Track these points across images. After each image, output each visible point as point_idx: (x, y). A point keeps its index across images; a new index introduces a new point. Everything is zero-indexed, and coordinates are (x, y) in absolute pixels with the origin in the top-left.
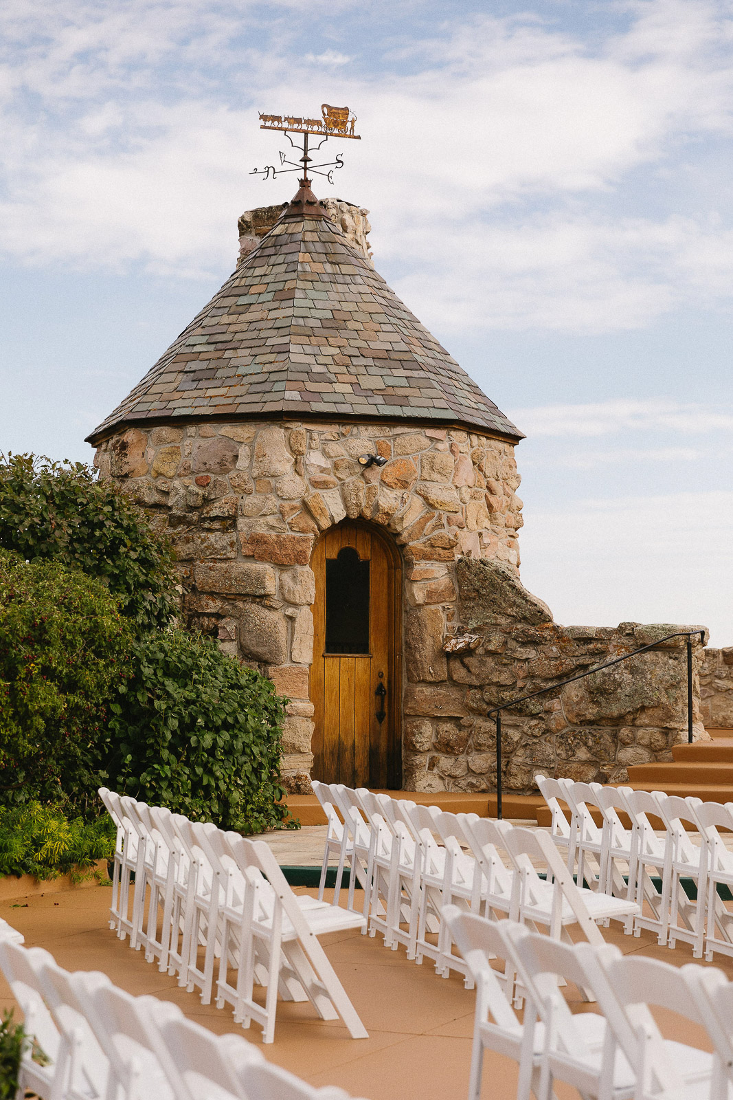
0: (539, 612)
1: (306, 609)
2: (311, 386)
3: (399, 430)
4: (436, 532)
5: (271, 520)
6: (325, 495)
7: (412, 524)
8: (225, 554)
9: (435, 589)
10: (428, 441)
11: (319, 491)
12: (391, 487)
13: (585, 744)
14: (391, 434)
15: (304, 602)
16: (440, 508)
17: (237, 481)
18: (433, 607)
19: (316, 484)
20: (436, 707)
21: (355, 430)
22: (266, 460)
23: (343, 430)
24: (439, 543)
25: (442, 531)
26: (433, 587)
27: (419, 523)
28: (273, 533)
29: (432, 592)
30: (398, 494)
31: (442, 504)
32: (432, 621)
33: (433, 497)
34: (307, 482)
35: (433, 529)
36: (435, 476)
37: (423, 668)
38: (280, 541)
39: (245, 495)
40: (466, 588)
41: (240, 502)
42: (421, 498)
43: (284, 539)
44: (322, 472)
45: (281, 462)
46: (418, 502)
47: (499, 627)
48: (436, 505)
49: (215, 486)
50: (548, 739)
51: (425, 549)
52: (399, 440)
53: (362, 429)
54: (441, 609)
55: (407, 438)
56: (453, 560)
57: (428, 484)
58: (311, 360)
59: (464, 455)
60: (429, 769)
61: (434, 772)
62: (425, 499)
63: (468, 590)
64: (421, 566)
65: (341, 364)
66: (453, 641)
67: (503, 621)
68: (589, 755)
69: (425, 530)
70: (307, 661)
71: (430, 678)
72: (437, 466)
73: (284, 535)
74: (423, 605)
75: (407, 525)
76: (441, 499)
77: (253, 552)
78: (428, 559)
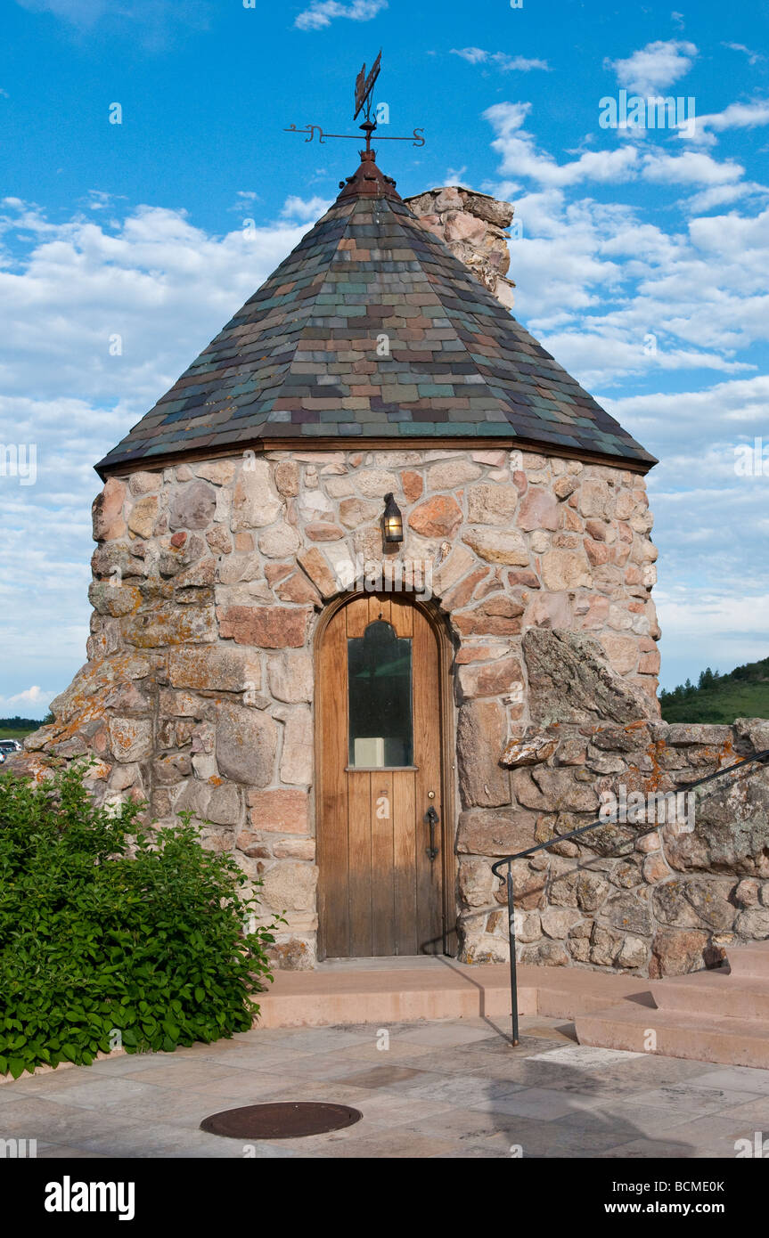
0: (628, 704)
1: (302, 710)
2: (310, 403)
3: (432, 455)
4: (492, 595)
5: (254, 586)
6: (326, 550)
7: (455, 585)
8: (201, 637)
9: (491, 675)
10: (477, 470)
11: (318, 545)
12: (423, 534)
13: (691, 903)
14: (421, 461)
15: (297, 699)
16: (498, 560)
17: (215, 537)
18: (488, 700)
19: (315, 535)
20: (495, 841)
21: (369, 459)
22: (246, 506)
23: (353, 458)
24: (496, 610)
25: (500, 592)
26: (488, 672)
27: (465, 583)
28: (257, 605)
29: (487, 679)
30: (434, 543)
31: (499, 555)
32: (487, 720)
33: (484, 546)
34: (302, 533)
35: (486, 592)
36: (488, 516)
37: (475, 787)
38: (266, 616)
39: (223, 556)
40: (535, 672)
41: (218, 565)
42: (469, 548)
43: (271, 613)
44: (322, 518)
45: (265, 507)
46: (462, 553)
47: (577, 727)
48: (491, 557)
49: (191, 546)
50: (642, 892)
51: (477, 620)
52: (434, 469)
53: (379, 456)
54: (500, 702)
55: (445, 465)
56: (519, 634)
57: (479, 528)
58: (320, 369)
59: (540, 486)
60: (487, 930)
61: (495, 934)
62: (474, 549)
63: (538, 675)
64: (470, 642)
65: (361, 372)
66: (516, 748)
67: (583, 718)
68: (696, 920)
69: (474, 593)
70: (304, 782)
71: (485, 802)
72: (490, 503)
73: (270, 608)
74: (474, 698)
75: (447, 586)
76: (497, 548)
77: (232, 632)
78: (480, 633)
